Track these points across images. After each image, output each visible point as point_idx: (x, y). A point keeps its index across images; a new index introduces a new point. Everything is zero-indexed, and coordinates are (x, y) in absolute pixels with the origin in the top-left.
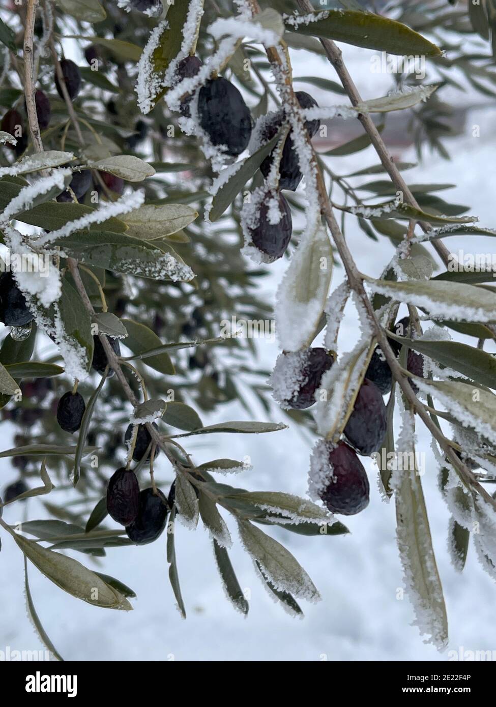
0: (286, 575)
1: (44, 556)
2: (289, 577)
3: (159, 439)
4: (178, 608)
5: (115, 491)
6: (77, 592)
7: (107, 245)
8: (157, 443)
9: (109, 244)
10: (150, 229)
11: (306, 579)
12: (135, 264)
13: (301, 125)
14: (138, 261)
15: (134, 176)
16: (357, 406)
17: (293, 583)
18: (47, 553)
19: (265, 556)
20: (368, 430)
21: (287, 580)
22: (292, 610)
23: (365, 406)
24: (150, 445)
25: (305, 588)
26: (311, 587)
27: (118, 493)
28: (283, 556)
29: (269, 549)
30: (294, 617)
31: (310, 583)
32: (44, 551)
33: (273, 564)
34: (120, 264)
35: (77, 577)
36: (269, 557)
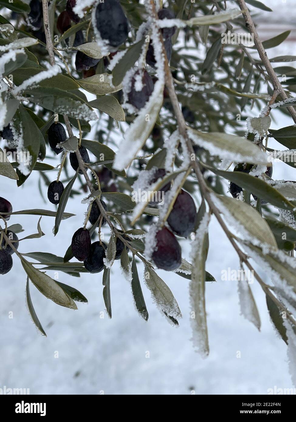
0: (165, 301)
1: (35, 273)
2: (166, 302)
3: (105, 213)
4: (107, 311)
5: (75, 241)
6: (49, 295)
7: (52, 96)
8: (103, 216)
9: (52, 95)
10: (103, 88)
11: (175, 305)
12: (66, 109)
13: (157, 30)
14: (67, 107)
15: (97, 55)
16: (175, 207)
17: (168, 306)
18: (37, 272)
19: (156, 289)
20: (181, 222)
21: (165, 304)
22: (172, 322)
23: (180, 207)
24: (100, 217)
25: (174, 310)
26: (177, 310)
27: (77, 242)
28: (165, 290)
29: (158, 285)
30: (173, 326)
31: (177, 308)
32: (35, 270)
33: (159, 293)
34: (58, 108)
35: (51, 287)
36: (158, 289)
